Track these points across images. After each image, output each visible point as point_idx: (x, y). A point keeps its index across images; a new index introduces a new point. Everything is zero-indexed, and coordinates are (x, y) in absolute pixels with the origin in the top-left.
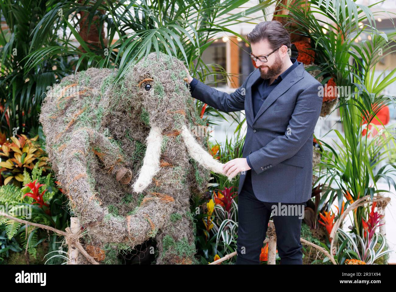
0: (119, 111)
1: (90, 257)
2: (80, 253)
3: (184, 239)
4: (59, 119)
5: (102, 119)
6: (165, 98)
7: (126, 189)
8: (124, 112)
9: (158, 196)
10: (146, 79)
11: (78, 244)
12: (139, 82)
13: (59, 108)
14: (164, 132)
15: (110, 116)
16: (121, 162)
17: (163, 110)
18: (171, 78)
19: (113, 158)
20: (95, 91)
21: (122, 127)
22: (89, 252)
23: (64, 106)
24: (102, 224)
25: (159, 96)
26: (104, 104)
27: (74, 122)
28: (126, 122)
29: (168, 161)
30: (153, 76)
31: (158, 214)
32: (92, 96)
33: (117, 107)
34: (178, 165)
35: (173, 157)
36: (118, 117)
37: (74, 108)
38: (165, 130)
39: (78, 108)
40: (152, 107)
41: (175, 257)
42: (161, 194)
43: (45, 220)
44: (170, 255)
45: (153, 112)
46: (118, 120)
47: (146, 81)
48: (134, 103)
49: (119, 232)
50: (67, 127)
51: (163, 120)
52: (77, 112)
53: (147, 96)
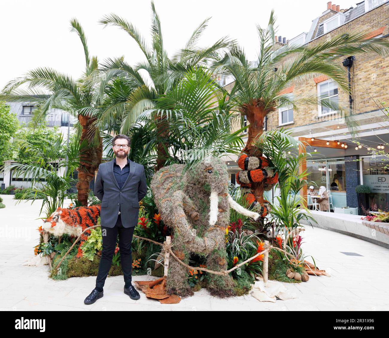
0: (192, 184)
1: (177, 258)
2: (171, 255)
3: (222, 248)
4: (161, 187)
5: (184, 187)
6: (220, 177)
7: (194, 222)
8: (195, 184)
9: (218, 227)
10: (209, 168)
11: (171, 250)
12: (205, 170)
13: (161, 182)
14: (219, 194)
15: (187, 186)
16: (194, 209)
17: (218, 183)
18: (222, 168)
19: (190, 207)
20: (179, 174)
21: (193, 192)
22: (176, 255)
23: (163, 181)
24: (194, 242)
25: (216, 176)
26: (184, 180)
27: (169, 189)
28: (195, 190)
29: (222, 209)
30: (213, 166)
31: (219, 237)
32: (177, 177)
33: (191, 182)
34: (227, 211)
35: (224, 207)
36: (191, 187)
37: (168, 182)
38: (220, 193)
39: (170, 182)
40: (212, 182)
41: (218, 258)
42: (219, 226)
43: (145, 236)
44: (215, 257)
45: (213, 184)
46: (191, 188)
47: (209, 169)
48: (201, 180)
49: (202, 247)
50: (165, 191)
51: (219, 188)
52: (170, 184)
53: (210, 176)
